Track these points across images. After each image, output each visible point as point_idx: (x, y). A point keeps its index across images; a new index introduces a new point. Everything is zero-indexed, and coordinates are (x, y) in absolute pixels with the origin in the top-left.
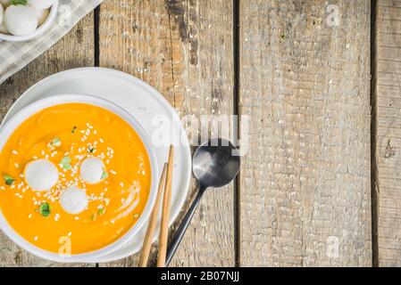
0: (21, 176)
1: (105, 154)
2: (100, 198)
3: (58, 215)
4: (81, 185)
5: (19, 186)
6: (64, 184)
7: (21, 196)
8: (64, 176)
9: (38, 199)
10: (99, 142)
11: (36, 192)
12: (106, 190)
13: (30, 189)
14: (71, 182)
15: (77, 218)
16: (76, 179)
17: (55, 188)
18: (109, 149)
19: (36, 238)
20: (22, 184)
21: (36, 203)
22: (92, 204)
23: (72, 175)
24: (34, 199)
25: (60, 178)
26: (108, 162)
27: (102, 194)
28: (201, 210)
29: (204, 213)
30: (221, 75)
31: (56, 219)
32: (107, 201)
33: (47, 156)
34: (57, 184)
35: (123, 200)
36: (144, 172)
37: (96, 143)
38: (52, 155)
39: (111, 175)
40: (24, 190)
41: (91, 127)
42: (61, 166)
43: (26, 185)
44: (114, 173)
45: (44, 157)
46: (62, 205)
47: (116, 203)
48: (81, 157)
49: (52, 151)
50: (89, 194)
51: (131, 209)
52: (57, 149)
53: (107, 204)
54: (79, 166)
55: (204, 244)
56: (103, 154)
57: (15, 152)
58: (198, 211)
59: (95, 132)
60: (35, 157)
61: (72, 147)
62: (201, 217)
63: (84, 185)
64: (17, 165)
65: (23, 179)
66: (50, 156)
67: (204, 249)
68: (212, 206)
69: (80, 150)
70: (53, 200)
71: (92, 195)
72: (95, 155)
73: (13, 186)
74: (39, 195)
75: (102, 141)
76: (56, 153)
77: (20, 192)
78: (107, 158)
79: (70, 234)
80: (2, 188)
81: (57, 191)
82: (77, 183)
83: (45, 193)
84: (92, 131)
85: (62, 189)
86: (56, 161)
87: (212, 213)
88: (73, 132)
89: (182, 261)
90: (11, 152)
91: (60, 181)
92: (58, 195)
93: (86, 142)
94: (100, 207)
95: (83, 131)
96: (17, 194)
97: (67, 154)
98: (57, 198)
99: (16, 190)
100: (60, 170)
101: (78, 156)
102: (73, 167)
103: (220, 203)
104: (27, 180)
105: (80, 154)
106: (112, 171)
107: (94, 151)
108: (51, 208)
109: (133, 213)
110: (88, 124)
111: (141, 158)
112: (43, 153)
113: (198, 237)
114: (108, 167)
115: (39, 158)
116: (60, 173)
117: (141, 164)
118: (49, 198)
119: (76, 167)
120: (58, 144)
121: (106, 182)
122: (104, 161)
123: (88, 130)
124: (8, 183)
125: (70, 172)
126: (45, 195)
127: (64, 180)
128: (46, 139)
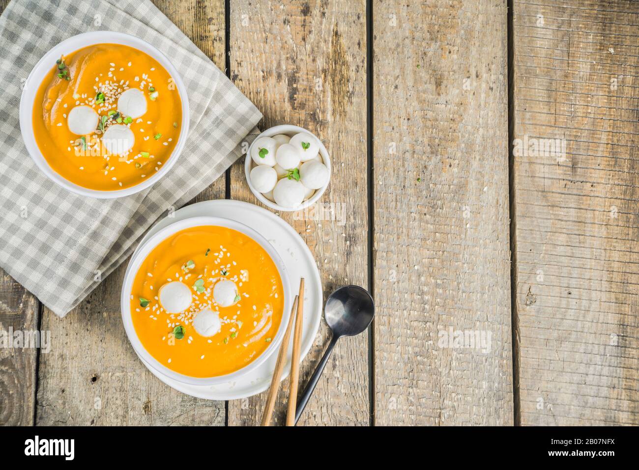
0: (156, 298)
1: (238, 277)
2: (233, 321)
3: (191, 338)
4: (214, 308)
5: (154, 308)
6: (197, 306)
7: (155, 319)
8: (197, 298)
9: (172, 322)
10: (232, 264)
11: (170, 314)
12: (239, 313)
13: (164, 311)
14: (205, 305)
15: (210, 341)
16: (210, 302)
17: (189, 311)
18: (242, 272)
19: (170, 361)
20: (157, 306)
21: (169, 326)
22: (225, 328)
23: (206, 298)
24: (168, 321)
25: (194, 300)
26: (241, 284)
27: (235, 317)
28: (334, 359)
29: (337, 363)
30: (355, 219)
31: (189, 342)
32: (240, 324)
33: (181, 279)
34: (191, 307)
35: (255, 323)
36: (276, 296)
37: (229, 266)
38: (186, 278)
39: (243, 298)
40: (158, 312)
41: (225, 250)
42: (195, 288)
43: (160, 307)
44: (247, 296)
45: (178, 280)
46: (195, 328)
47: (248, 327)
48: (214, 280)
49: (186, 274)
50: (221, 317)
51: (264, 332)
52: (192, 271)
53: (240, 327)
54: (212, 289)
55: (337, 396)
56: (236, 277)
57: (150, 275)
58: (330, 361)
59: (229, 254)
60: (169, 280)
61: (206, 270)
62: (334, 366)
63: (217, 308)
64: (151, 287)
65: (157, 302)
66: (184, 278)
67: (337, 401)
68: (345, 355)
69: (213, 273)
70: (187, 323)
71: (225, 318)
72: (228, 278)
73: (148, 309)
74: (173, 318)
75: (235, 263)
76: (189, 275)
77: (155, 314)
78: (240, 280)
79: (203, 357)
80: (138, 310)
81: (190, 314)
82: (210, 306)
83: (179, 315)
84: (225, 253)
85: (195, 311)
86: (190, 284)
87: (345, 363)
88: (207, 255)
89: (314, 413)
90: (146, 274)
91: (194, 304)
92: (191, 318)
93: (220, 264)
94: (233, 330)
95: (216, 254)
96: (152, 316)
97: (200, 276)
98: (190, 321)
99: (151, 312)
100: (194, 293)
101: (211, 279)
102: (206, 290)
103: (354, 353)
104: (161, 302)
105: (213, 277)
106: (245, 294)
107: (227, 274)
108: (184, 330)
109: (266, 336)
110: (221, 247)
111: (273, 281)
112: (177, 275)
113: (331, 388)
114: (241, 290)
115: (173, 280)
116: (194, 296)
117: (274, 288)
118: (182, 320)
119: (209, 290)
120: (192, 266)
121: (239, 305)
122: (237, 283)
123: (221, 253)
124: (143, 305)
125: (203, 294)
126: (179, 318)
127: (198, 302)
128: (180, 262)
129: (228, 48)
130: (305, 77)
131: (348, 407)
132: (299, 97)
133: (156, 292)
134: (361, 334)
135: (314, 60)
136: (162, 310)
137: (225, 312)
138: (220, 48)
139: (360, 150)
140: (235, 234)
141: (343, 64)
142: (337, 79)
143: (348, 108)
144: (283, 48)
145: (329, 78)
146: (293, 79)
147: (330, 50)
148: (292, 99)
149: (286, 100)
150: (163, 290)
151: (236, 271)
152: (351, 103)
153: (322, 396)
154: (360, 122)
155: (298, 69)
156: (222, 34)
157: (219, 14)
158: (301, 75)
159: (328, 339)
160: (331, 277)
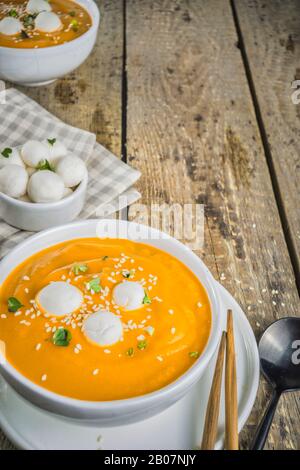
0: (32, 301)
1: (147, 280)
2: (141, 326)
3: (79, 346)
4: (113, 310)
5: (27, 313)
6: (90, 308)
7: (28, 324)
8: (90, 298)
9: (52, 325)
10: (137, 269)
11: (50, 317)
12: (149, 317)
13: (42, 315)
14: (101, 306)
15: (107, 352)
16: (108, 303)
17: (78, 313)
18: (151, 276)
19: (44, 378)
20: (32, 310)
21: (48, 330)
22: (129, 334)
23: (102, 298)
24: (47, 325)
25: (86, 300)
26: (150, 288)
27: (144, 321)
31: (77, 351)
32: (151, 331)
33: (69, 280)
34: (81, 308)
36: (200, 305)
38: (76, 279)
39: (154, 302)
40: (33, 317)
41: (127, 257)
43: (36, 311)
44: (160, 300)
45: (64, 281)
47: (164, 334)
48: (114, 281)
49: (76, 275)
50: (124, 321)
52: (83, 273)
53: (151, 334)
54: (111, 290)
57: (26, 278)
59: (132, 261)
60: (52, 282)
63: (118, 311)
64: (27, 290)
65: (33, 305)
66: (73, 280)
69: (113, 274)
70: (74, 326)
71: (130, 322)
72: (133, 281)
73: (18, 314)
74: (55, 321)
75: (141, 269)
76: (80, 277)
77: (28, 318)
78: (149, 284)
79: (96, 372)
80: (4, 316)
81: (80, 316)
82: (108, 308)
83: (63, 317)
85: (87, 313)
86: (80, 285)
88: (104, 260)
90: (21, 277)
91: (85, 305)
92: (81, 321)
94: (141, 338)
95: (116, 260)
96: (23, 322)
98: (80, 324)
100: (86, 293)
101: (110, 279)
102: (104, 289)
104: (39, 306)
105: (113, 277)
106: (157, 298)
107: (132, 276)
108: (71, 335)
110: (123, 255)
112: (64, 277)
114: (151, 294)
116: (86, 296)
118: (68, 323)
119: (107, 289)
121: (149, 310)
122: (146, 286)
123: (123, 259)
124: (12, 310)
125: (98, 294)
126: (63, 321)
127: (91, 303)
129: (124, 140)
130: (203, 159)
132: (198, 173)
133: (33, 295)
135: (211, 148)
136: (39, 313)
137: (129, 316)
138: (116, 141)
143: (251, 180)
144: (179, 140)
145: (228, 160)
146: (190, 161)
148: (191, 174)
149: (185, 175)
152: (254, 177)
155: (196, 154)
156: (119, 131)
157: (116, 120)
158: (200, 157)
160: (258, 324)
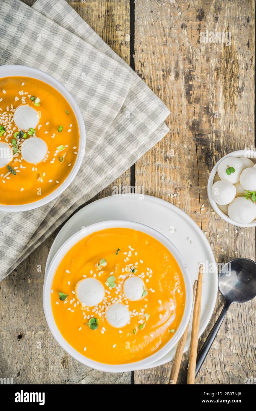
0: (73, 292)
1: (145, 274)
2: (140, 314)
3: (104, 329)
4: (124, 302)
5: (71, 302)
6: (109, 300)
7: (72, 311)
8: (109, 293)
9: (87, 314)
10: (139, 262)
11: (86, 308)
12: (146, 306)
14: (116, 299)
15: (120, 332)
16: (120, 296)
17: (102, 304)
18: (148, 269)
19: (85, 349)
20: (74, 299)
21: (85, 317)
22: (134, 320)
23: (117, 293)
24: (84, 314)
25: (107, 295)
26: (147, 281)
28: (227, 323)
29: (229, 326)
31: (103, 332)
32: (147, 317)
33: (95, 275)
34: (103, 301)
35: (161, 316)
36: (179, 291)
37: (136, 264)
38: (99, 275)
39: (149, 292)
40: (75, 306)
41: (133, 249)
42: (107, 284)
43: (76, 300)
44: (153, 291)
45: (92, 276)
46: (107, 320)
47: (154, 319)
48: (124, 277)
49: (100, 271)
50: (131, 309)
51: (168, 324)
52: (104, 269)
53: (147, 319)
54: (122, 285)
55: (229, 356)
56: (143, 274)
57: (68, 271)
58: (224, 324)
59: (136, 254)
60: (85, 276)
61: (116, 268)
62: (227, 329)
63: (127, 302)
64: (69, 283)
65: (74, 296)
66: (97, 275)
67: (229, 360)
68: (236, 319)
69: (123, 271)
70: (100, 315)
71: (134, 311)
72: (136, 275)
73: (66, 302)
74: (88, 310)
75: (142, 262)
76: (102, 272)
77: (72, 306)
78: (147, 277)
79: (114, 346)
80: (57, 303)
81: (103, 307)
82: (120, 300)
83: (93, 308)
84: (133, 253)
85: (107, 305)
86: (103, 280)
87: (236, 326)
88: (117, 254)
89: (209, 371)
90: (65, 270)
91: (106, 298)
92: (104, 311)
93: (128, 263)
94: (141, 322)
95: (125, 253)
96: (69, 309)
97: (112, 273)
98: (103, 313)
99: (69, 305)
100: (107, 288)
101: (121, 276)
102: (117, 286)
103: (244, 317)
104: (78, 297)
105: (123, 274)
106: (151, 289)
107: (136, 271)
108: (98, 321)
109: (170, 328)
110: (130, 247)
111: (176, 277)
112: (91, 272)
113: (224, 348)
114: (148, 286)
115: (88, 277)
116: (106, 291)
117: (177, 284)
118: (96, 313)
119: (120, 286)
120: (104, 264)
121: (146, 300)
122: (144, 280)
123: (130, 252)
124: (62, 299)
125: (114, 289)
126: (93, 311)
127: (110, 297)
128: (94, 260)
129: (132, 51)
130: (200, 75)
131: (240, 366)
132: (195, 93)
133: (73, 287)
134: (250, 301)
135: (208, 60)
136: (78, 303)
137: (133, 305)
138: (126, 50)
139: (249, 139)
140: (142, 236)
141: (234, 62)
142: (228, 76)
143: (238, 102)
144: (180, 49)
145: (221, 75)
146: (189, 77)
147: (222, 51)
148: (188, 94)
149: (183, 95)
150: (80, 285)
151: (142, 268)
153: (216, 355)
154: (249, 114)
155: (194, 68)
156: (128, 38)
157: (125, 21)
158: (197, 73)
159: (221, 305)
160: (223, 250)
